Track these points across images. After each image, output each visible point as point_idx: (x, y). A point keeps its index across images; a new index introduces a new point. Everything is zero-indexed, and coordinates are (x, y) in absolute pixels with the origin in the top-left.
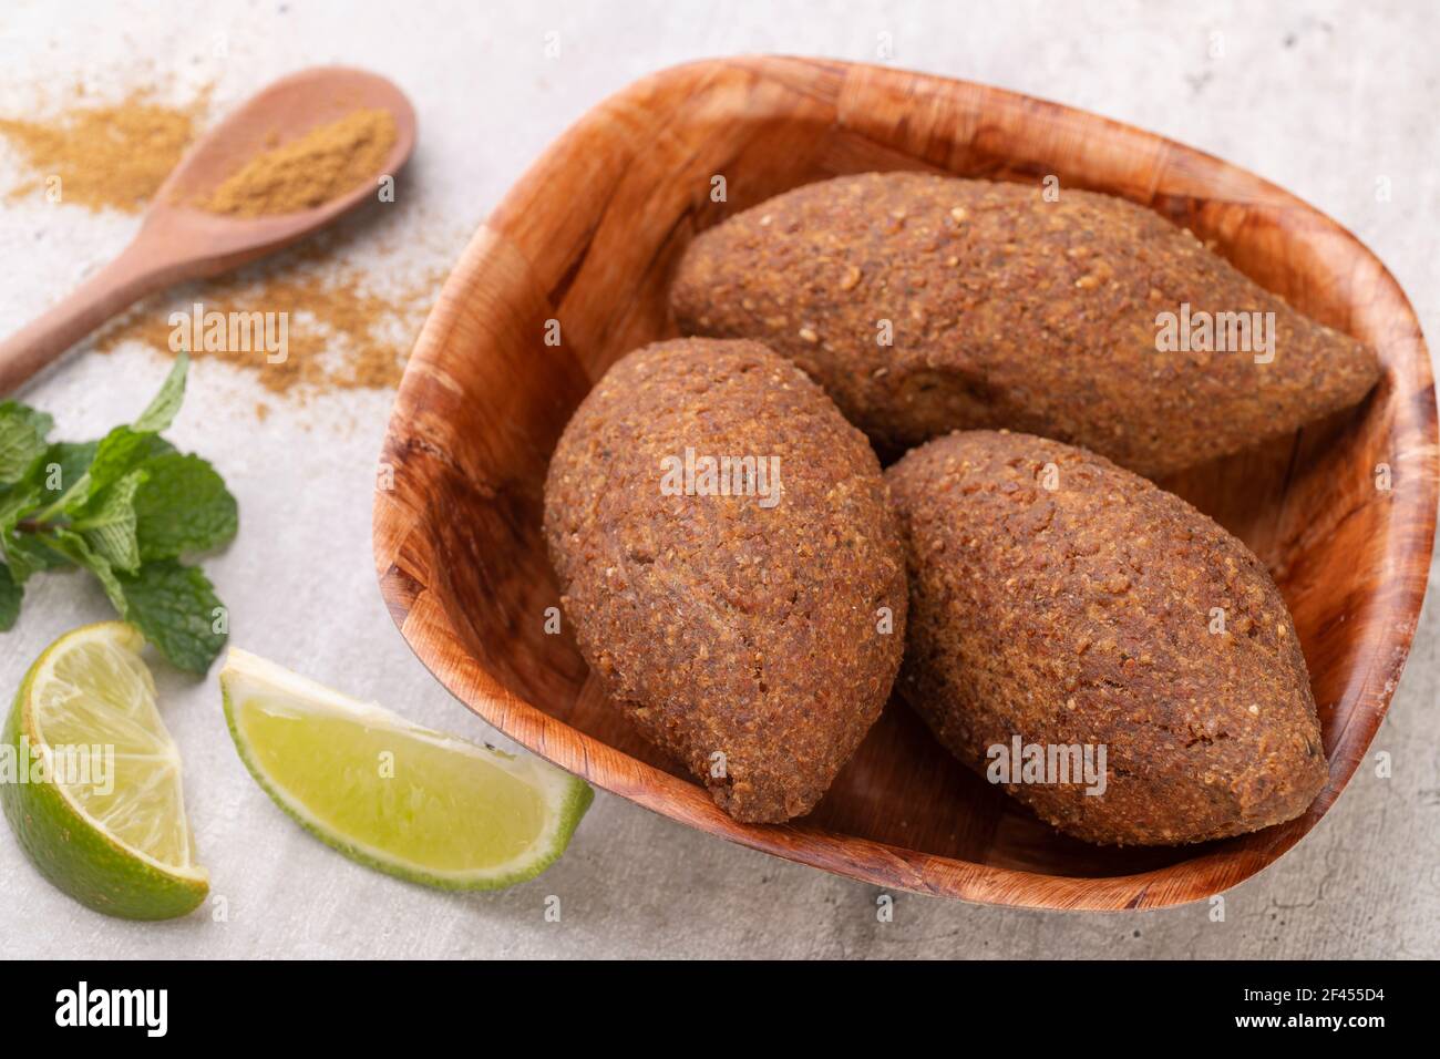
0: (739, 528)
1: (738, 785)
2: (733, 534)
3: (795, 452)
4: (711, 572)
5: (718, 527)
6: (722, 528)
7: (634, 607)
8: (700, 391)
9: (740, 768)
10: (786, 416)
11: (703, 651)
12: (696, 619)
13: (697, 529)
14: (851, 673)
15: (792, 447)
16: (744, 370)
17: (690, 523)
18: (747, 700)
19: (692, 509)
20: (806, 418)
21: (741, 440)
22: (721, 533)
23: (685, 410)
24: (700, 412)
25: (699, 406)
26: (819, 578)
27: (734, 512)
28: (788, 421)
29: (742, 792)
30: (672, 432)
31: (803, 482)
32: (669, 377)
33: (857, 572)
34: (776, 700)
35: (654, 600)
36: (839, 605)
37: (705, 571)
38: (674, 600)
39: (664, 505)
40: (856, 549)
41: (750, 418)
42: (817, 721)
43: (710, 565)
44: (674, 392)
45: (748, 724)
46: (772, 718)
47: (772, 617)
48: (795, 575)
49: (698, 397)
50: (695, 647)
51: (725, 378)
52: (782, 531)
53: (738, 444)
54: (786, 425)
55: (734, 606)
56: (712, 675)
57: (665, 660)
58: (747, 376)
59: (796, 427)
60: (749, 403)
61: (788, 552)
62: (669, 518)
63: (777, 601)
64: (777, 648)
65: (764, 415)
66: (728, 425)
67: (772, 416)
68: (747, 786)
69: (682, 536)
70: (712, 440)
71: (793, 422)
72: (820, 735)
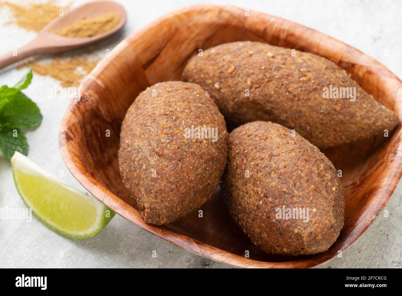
0: (165, 131)
1: (146, 210)
2: (162, 133)
3: (192, 113)
4: (153, 143)
5: (159, 130)
6: (160, 131)
7: (130, 152)
8: (169, 92)
9: (148, 205)
10: (193, 103)
11: (144, 167)
12: (144, 156)
13: (152, 130)
14: (191, 181)
15: (192, 111)
16: (187, 89)
17: (150, 128)
18: (153, 183)
19: (152, 124)
20: (200, 105)
21: (175, 107)
22: (159, 132)
23: (162, 96)
24: (166, 97)
25: (167, 96)
26: (187, 150)
27: (165, 126)
28: (194, 104)
29: (148, 213)
30: (156, 102)
31: (191, 122)
32: (163, 88)
33: (201, 151)
34: (163, 185)
35: (135, 150)
36: (191, 160)
37: (151, 143)
38: (140, 150)
39: (145, 122)
40: (203, 145)
41: (181, 101)
42: (175, 194)
43: (153, 141)
44: (161, 92)
45: (152, 191)
46: (160, 190)
47: (168, 159)
48: (179, 148)
49: (167, 93)
50: (142, 165)
51: (179, 90)
52: (179, 134)
53: (174, 107)
54: (192, 105)
55: (157, 154)
56: (145, 174)
57: (134, 169)
58: (186, 91)
59: (195, 106)
60: (182, 97)
61: (179, 141)
62: (146, 126)
63: (170, 154)
64: (167, 169)
65: (186, 101)
66: (173, 102)
67: (189, 102)
68: (149, 210)
69: (148, 132)
70: (166, 105)
71: (195, 105)
72: (175, 198)
